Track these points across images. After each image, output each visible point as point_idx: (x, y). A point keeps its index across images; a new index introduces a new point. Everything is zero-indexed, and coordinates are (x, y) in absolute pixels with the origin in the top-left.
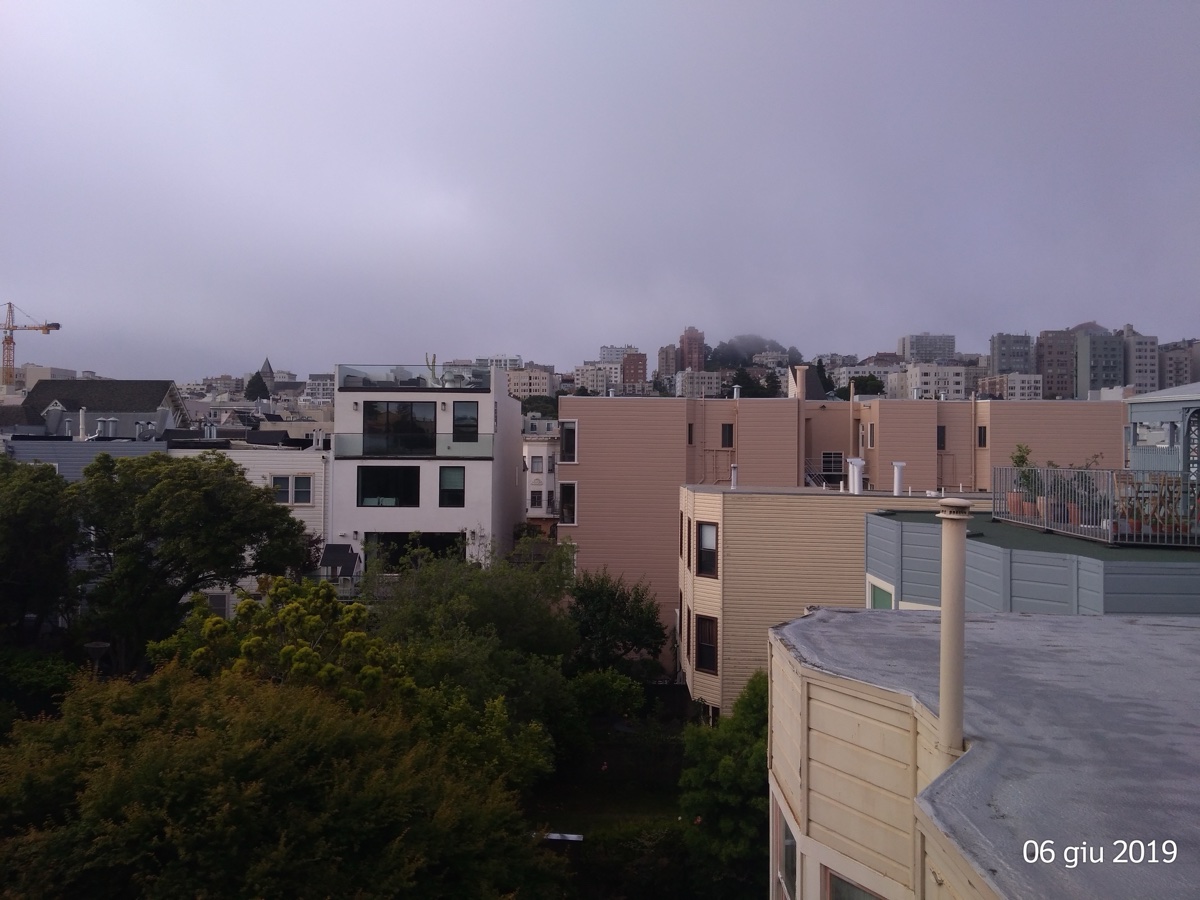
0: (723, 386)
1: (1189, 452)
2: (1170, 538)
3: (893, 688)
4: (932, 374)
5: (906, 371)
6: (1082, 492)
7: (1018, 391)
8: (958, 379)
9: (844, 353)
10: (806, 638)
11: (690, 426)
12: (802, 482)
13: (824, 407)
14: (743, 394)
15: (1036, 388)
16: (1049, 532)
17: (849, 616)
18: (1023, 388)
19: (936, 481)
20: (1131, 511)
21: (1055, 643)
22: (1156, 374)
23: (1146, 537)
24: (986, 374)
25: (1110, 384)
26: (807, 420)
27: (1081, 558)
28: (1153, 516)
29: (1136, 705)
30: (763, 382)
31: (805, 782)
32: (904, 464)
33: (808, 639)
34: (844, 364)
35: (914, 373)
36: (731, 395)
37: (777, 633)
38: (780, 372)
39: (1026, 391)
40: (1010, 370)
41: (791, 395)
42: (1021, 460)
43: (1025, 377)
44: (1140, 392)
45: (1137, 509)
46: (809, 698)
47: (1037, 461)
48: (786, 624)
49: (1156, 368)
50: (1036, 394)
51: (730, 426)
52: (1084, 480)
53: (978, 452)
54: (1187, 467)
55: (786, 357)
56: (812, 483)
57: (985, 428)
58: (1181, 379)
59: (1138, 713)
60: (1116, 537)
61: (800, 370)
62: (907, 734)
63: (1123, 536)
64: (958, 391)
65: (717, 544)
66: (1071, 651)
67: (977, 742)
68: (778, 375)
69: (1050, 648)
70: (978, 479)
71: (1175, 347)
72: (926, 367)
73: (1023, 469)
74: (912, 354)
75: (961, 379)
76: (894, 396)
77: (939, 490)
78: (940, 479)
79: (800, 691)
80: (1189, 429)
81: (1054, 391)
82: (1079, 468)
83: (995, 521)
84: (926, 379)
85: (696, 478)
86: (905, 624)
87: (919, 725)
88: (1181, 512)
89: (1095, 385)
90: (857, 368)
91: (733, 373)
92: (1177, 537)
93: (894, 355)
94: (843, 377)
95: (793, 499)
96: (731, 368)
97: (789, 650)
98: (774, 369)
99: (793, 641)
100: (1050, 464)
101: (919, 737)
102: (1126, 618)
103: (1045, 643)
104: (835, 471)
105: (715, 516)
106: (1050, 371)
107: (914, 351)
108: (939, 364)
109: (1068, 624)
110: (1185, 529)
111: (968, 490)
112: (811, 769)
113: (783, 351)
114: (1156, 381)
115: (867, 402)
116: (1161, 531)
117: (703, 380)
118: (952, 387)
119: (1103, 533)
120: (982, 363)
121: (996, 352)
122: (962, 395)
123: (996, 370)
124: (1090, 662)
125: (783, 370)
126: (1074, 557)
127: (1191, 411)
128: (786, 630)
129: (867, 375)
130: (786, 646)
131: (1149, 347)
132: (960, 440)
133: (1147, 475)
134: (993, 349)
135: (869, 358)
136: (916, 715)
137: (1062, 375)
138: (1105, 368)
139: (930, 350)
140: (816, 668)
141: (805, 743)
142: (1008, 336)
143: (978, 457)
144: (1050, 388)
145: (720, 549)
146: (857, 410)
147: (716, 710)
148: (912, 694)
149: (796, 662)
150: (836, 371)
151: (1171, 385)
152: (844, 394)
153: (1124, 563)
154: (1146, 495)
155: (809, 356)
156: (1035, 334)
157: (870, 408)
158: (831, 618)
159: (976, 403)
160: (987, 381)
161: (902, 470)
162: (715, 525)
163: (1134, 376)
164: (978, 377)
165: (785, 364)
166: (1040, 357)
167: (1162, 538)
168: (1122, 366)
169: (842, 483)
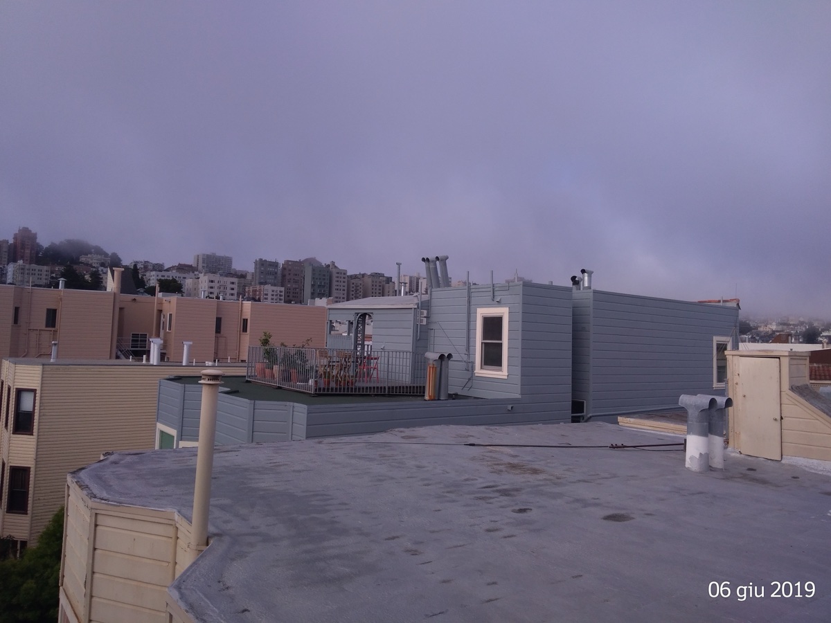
0: (52, 278)
1: (357, 339)
2: (344, 389)
3: (161, 508)
4: (216, 281)
5: (198, 278)
6: (299, 362)
7: (269, 297)
8: (233, 286)
9: (154, 261)
10: (99, 478)
11: (17, 310)
12: (114, 355)
13: (135, 300)
14: (67, 286)
15: (281, 296)
16: (279, 388)
17: (135, 457)
18: (273, 295)
19: (213, 355)
20: (325, 373)
21: (275, 461)
22: (346, 292)
23: (332, 389)
24: (251, 284)
25: (321, 296)
26: (121, 309)
27: (296, 404)
28: (337, 376)
29: (317, 495)
30: (87, 277)
31: (89, 591)
32: (191, 343)
33: (100, 478)
34: (154, 269)
35: (204, 279)
36: (57, 286)
37: (74, 477)
38: (102, 270)
39: (275, 297)
40: (265, 283)
41: (109, 289)
42: (265, 342)
43: (275, 288)
44: (337, 302)
45: (329, 372)
46: (96, 525)
47: (275, 342)
48: (83, 468)
49: (346, 288)
50: (280, 300)
51: (54, 311)
52: (301, 355)
53: (242, 336)
54: (356, 348)
55: (108, 260)
56: (122, 356)
57: (247, 320)
58: (358, 295)
59: (317, 500)
60: (316, 390)
61: (118, 271)
62: (170, 540)
63: (320, 389)
64: (232, 295)
65: (34, 406)
66: (284, 465)
67: (216, 538)
68: (101, 273)
69: (272, 465)
70: (241, 354)
71: (355, 277)
72: (212, 277)
73: (266, 348)
74: (203, 267)
75: (235, 286)
76: (189, 295)
77: (215, 361)
78: (216, 353)
79: (89, 520)
80: (358, 326)
81: (291, 298)
82: (299, 348)
83: (248, 382)
84: (212, 284)
85: (18, 352)
86: (177, 459)
87: (179, 533)
88: (351, 374)
89: (313, 296)
90: (163, 273)
91: (62, 268)
92: (348, 389)
93: (191, 266)
94: (152, 279)
95: (103, 369)
96: (60, 264)
97: (82, 489)
98: (97, 268)
99: (87, 482)
100: (282, 344)
101: (179, 540)
102: (317, 440)
103: (269, 462)
104: (141, 347)
105: (35, 383)
106: (289, 285)
107: (205, 265)
108: (221, 275)
109: (284, 448)
110: (352, 383)
111: (234, 361)
112: (95, 581)
113: (106, 255)
114: (345, 296)
115: (168, 298)
116: (340, 385)
117: (33, 272)
118: (229, 291)
119: (309, 388)
120: (249, 277)
121: (258, 270)
122: (235, 297)
123: (257, 282)
124: (294, 471)
125: (105, 270)
126: (292, 403)
127: (359, 315)
128: (82, 474)
129: (171, 279)
130: (80, 486)
131: (342, 276)
132: (231, 327)
133: (335, 352)
134: (256, 268)
135: (173, 267)
136: (178, 525)
137: (296, 288)
138: (319, 286)
139: (216, 265)
140: (103, 501)
141: (91, 561)
142: (266, 261)
143: (241, 338)
144: (288, 296)
145: (37, 411)
146: (160, 303)
147: (24, 543)
148: (175, 510)
149: (87, 498)
150: (148, 274)
151: (353, 299)
152: (151, 291)
153: (319, 406)
154: (334, 364)
155: (127, 261)
156: (281, 262)
157: (170, 303)
158: (122, 460)
159: (242, 303)
160: (251, 289)
161: (190, 347)
162: (34, 391)
163: (334, 293)
164: (245, 286)
165: (107, 265)
166: (283, 276)
167: (340, 389)
168: (328, 286)
169: (144, 356)
